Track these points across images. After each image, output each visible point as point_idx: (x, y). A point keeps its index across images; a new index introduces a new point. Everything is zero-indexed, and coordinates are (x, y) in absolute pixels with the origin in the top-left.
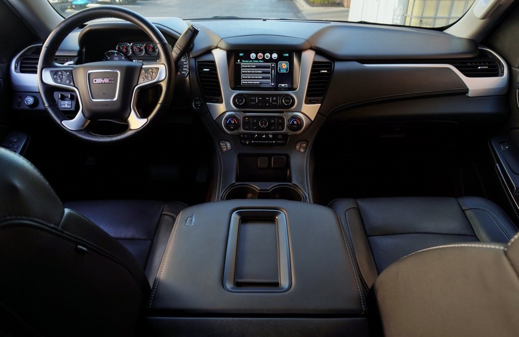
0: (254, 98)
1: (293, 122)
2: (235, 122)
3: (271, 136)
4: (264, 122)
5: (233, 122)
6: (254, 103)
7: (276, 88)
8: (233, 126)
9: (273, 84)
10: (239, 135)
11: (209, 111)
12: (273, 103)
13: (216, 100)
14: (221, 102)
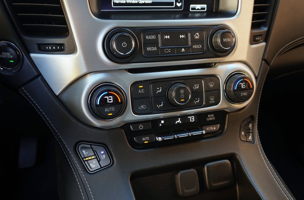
0: (153, 37)
1: (239, 86)
2: (115, 98)
3: (192, 119)
4: (182, 91)
5: (110, 100)
6: (155, 49)
7: (185, 13)
8: (113, 109)
9: (179, 5)
10: (126, 126)
11: (40, 74)
12: (195, 47)
13: (56, 45)
14: (72, 50)
